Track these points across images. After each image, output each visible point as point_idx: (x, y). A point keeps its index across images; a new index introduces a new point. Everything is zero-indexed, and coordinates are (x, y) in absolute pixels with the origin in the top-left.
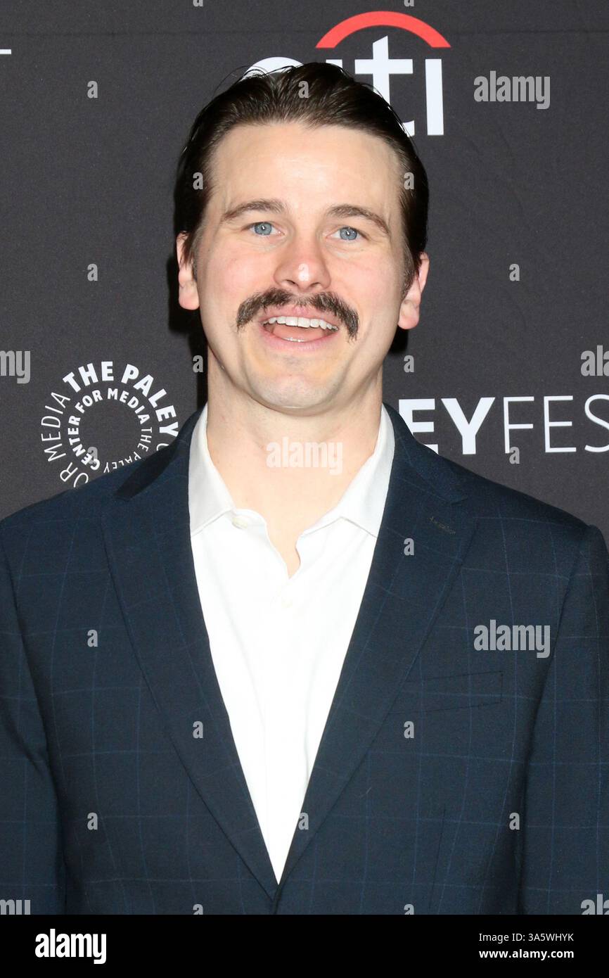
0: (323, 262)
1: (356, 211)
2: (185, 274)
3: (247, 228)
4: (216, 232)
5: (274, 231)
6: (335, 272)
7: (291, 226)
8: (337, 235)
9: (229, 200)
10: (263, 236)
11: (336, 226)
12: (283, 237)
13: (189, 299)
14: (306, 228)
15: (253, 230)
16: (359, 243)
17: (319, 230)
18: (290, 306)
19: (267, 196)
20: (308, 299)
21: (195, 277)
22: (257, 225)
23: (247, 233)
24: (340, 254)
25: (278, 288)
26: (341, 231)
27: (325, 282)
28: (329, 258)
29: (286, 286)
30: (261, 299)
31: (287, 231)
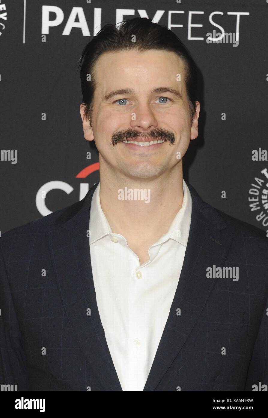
0: (153, 115)
1: (165, 90)
3: (115, 102)
4: (100, 105)
5: (128, 102)
6: (159, 118)
8: (158, 101)
9: (105, 90)
10: (123, 105)
11: (157, 97)
12: (133, 105)
13: (89, 136)
14: (143, 100)
15: (117, 103)
16: (168, 103)
17: (149, 100)
18: (140, 137)
19: (124, 87)
20: (148, 134)
21: (91, 125)
22: (119, 100)
23: (115, 104)
24: (160, 110)
25: (133, 129)
26: (159, 98)
27: (155, 124)
28: (155, 113)
29: (137, 128)
30: (124, 134)
31: (134, 103)
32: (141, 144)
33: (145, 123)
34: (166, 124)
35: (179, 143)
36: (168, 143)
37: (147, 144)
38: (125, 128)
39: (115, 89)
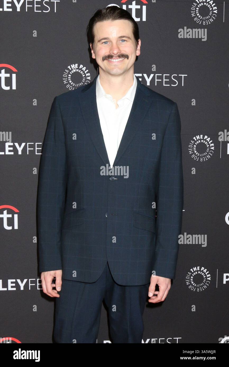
0: (118, 48)
1: (124, 37)
2: (92, 52)
3: (103, 43)
4: (97, 44)
5: (108, 43)
6: (121, 49)
7: (111, 42)
8: (121, 41)
9: (98, 38)
10: (106, 44)
12: (110, 44)
13: (94, 57)
14: (114, 42)
15: (104, 43)
16: (125, 42)
17: (117, 41)
18: (114, 58)
19: (105, 37)
20: (117, 56)
21: (94, 52)
22: (104, 42)
23: (103, 44)
24: (122, 45)
25: (110, 54)
27: (120, 52)
29: (112, 54)
30: (107, 57)
31: (110, 43)
32: (114, 60)
33: (115, 52)
34: (125, 51)
35: (131, 58)
36: (126, 59)
37: (117, 60)
38: (107, 54)
39: (102, 38)
